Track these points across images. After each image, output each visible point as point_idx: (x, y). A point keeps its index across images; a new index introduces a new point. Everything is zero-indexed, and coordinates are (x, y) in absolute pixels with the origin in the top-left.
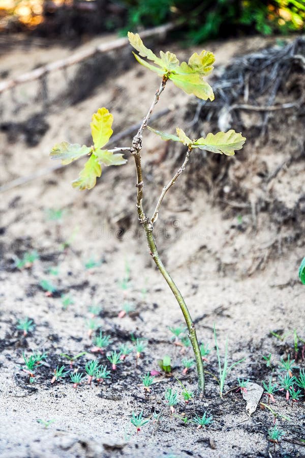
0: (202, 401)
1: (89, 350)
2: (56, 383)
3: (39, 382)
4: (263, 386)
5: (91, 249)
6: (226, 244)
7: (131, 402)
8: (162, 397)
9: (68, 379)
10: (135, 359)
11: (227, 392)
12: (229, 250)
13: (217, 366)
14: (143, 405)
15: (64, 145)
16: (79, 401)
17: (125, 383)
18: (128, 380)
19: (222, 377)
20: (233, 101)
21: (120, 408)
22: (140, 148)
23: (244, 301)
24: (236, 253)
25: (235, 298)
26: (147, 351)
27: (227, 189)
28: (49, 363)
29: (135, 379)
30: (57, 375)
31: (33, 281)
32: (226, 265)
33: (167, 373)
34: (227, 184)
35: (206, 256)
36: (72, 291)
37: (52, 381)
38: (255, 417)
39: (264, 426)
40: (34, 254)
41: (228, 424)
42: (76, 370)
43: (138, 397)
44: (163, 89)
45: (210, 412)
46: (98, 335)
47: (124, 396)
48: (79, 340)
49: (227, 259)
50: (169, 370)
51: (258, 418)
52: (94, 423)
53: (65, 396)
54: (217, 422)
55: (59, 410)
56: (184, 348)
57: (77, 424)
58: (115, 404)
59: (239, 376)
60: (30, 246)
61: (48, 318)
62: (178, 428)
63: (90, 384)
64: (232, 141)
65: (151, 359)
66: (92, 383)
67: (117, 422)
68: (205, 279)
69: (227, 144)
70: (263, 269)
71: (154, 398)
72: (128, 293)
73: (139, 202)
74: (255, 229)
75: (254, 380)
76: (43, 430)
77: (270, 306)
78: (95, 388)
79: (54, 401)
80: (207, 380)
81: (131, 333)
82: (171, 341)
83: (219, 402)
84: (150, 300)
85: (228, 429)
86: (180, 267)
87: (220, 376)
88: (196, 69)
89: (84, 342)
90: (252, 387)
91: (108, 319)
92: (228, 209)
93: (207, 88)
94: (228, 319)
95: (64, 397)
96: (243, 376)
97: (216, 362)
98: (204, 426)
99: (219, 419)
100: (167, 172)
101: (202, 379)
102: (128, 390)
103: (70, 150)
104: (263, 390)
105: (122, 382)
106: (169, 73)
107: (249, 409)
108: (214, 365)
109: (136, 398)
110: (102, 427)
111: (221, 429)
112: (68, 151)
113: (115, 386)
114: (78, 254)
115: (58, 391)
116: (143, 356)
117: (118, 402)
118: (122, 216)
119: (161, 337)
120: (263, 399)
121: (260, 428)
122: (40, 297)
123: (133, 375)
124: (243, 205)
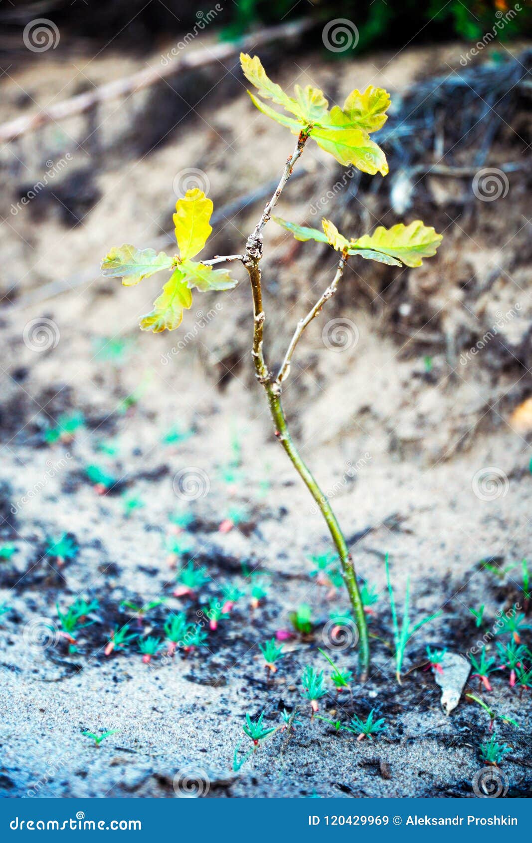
0: (365, 687)
1: (170, 591)
2: (115, 654)
3: (84, 653)
4: (469, 661)
5: (172, 408)
6: (404, 405)
7: (244, 690)
8: (296, 680)
9: (135, 647)
10: (250, 608)
11: (408, 671)
12: (409, 415)
13: (390, 622)
14: (263, 695)
15: (126, 251)
16: (153, 688)
17: (234, 654)
18: (238, 647)
19: (400, 643)
20: (416, 159)
21: (225, 701)
22: (259, 256)
23: (436, 506)
24: (421, 421)
25: (421, 498)
26: (269, 593)
27: (405, 310)
28: (102, 615)
29: (249, 645)
30: (115, 641)
31: (74, 466)
32: (405, 442)
33: (305, 634)
34: (405, 301)
35: (370, 424)
36: (142, 484)
37: (108, 651)
38: (457, 717)
39: (473, 735)
40: (76, 415)
41: (410, 731)
42: (148, 630)
43: (254, 680)
44: (299, 155)
45: (379, 708)
46: (185, 566)
47: (231, 678)
48: (153, 572)
49: (406, 431)
50: (308, 629)
51: (462, 719)
52: (179, 731)
53: (129, 678)
54: (391, 727)
55: (119, 706)
56: (334, 591)
57: (150, 734)
58: (214, 694)
59: (429, 640)
60: (68, 403)
61: (100, 532)
62: (324, 739)
63: (173, 656)
64: (418, 242)
65: (276, 609)
66: (177, 653)
67: (220, 727)
68: (369, 464)
69: (410, 246)
70: (469, 449)
71: (282, 681)
72: (236, 488)
73: (257, 346)
74: (454, 380)
75: (454, 649)
76: (92, 750)
77: (479, 514)
78: (182, 664)
79: (110, 689)
80: (373, 648)
81: (242, 561)
82: (311, 576)
83: (394, 689)
84: (274, 500)
85: (411, 740)
86: (326, 443)
87: (397, 640)
88: (358, 118)
89: (162, 577)
90: (452, 662)
91: (202, 536)
92: (407, 344)
93: (375, 154)
94: (409, 538)
95: (128, 680)
96: (435, 640)
97: (388, 613)
98: (369, 735)
99: (395, 722)
100: (302, 278)
101: (365, 648)
102: (238, 666)
103: (136, 259)
104: (469, 667)
105: (227, 651)
106: (310, 127)
107: (446, 704)
108: (385, 620)
109: (251, 681)
110: (193, 739)
111: (398, 741)
112: (134, 262)
113: (217, 659)
114: (151, 416)
115: (118, 668)
116: (263, 602)
117: (221, 690)
118: (225, 352)
119: (294, 568)
120: (471, 685)
121: (466, 739)
122: (87, 495)
123: (247, 639)
124: (434, 337)
